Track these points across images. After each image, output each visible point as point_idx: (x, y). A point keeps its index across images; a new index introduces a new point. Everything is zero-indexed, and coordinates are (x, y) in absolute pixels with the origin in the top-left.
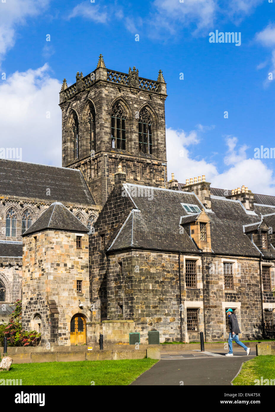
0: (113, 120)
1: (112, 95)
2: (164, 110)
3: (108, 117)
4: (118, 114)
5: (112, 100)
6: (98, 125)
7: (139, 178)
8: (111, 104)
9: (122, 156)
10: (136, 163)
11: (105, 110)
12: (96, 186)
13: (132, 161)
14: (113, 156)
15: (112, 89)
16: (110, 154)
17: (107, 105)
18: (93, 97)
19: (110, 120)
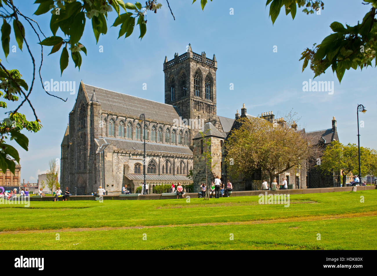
0: (195, 80)
1: (195, 66)
2: (216, 76)
3: (193, 78)
4: (196, 77)
5: (195, 69)
6: (188, 83)
7: (205, 112)
8: (195, 71)
9: (198, 100)
10: (204, 104)
11: (192, 75)
12: (187, 115)
13: (203, 103)
14: (195, 100)
15: (194, 63)
16: (194, 98)
17: (192, 72)
18: (185, 67)
19: (193, 80)
